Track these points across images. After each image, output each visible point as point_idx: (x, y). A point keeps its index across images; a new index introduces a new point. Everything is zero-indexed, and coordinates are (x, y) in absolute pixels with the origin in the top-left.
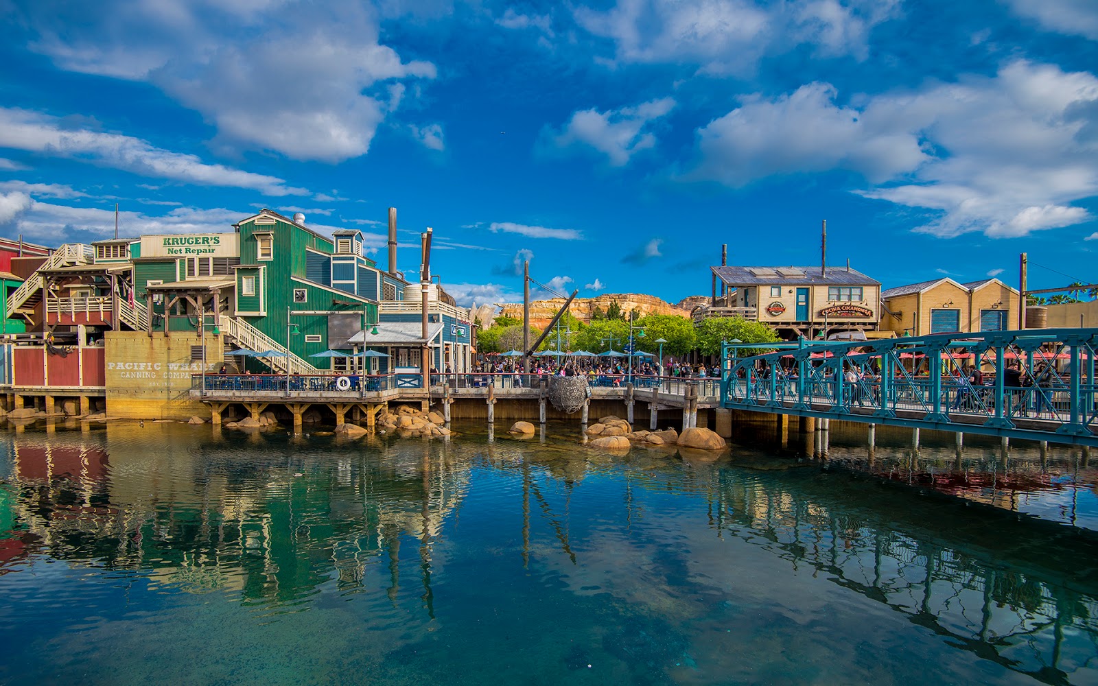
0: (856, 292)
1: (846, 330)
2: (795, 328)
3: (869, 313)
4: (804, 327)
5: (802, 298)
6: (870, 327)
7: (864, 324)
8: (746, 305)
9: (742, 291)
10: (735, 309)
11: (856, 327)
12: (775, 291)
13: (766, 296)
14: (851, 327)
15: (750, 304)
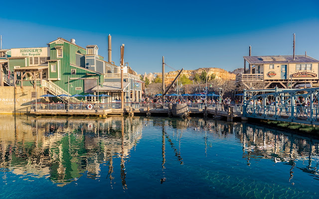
0: (309, 66)
1: (304, 83)
2: (281, 82)
3: (315, 75)
4: (285, 82)
5: (284, 69)
6: (316, 81)
7: (313, 80)
8: (259, 73)
9: (257, 66)
10: (254, 74)
11: (309, 81)
12: (271, 66)
13: (267, 68)
14: (306, 82)
15: (260, 72)
